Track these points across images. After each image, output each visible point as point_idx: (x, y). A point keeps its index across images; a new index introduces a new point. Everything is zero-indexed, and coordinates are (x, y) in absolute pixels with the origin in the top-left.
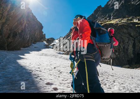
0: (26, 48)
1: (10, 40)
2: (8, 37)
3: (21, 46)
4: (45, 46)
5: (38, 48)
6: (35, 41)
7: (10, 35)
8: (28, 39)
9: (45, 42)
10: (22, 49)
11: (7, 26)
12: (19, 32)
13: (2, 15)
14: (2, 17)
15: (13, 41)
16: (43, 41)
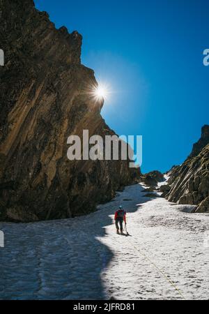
0: (107, 205)
1: (74, 192)
2: (71, 186)
3: (96, 202)
4: (145, 193)
5: (130, 200)
6: (121, 185)
7: (72, 181)
8: (108, 183)
9: (141, 184)
10: (98, 207)
11: (65, 164)
12: (89, 171)
13: (55, 145)
14: (55, 148)
15: (79, 193)
16: (137, 183)
